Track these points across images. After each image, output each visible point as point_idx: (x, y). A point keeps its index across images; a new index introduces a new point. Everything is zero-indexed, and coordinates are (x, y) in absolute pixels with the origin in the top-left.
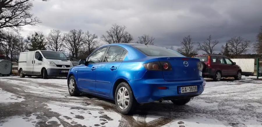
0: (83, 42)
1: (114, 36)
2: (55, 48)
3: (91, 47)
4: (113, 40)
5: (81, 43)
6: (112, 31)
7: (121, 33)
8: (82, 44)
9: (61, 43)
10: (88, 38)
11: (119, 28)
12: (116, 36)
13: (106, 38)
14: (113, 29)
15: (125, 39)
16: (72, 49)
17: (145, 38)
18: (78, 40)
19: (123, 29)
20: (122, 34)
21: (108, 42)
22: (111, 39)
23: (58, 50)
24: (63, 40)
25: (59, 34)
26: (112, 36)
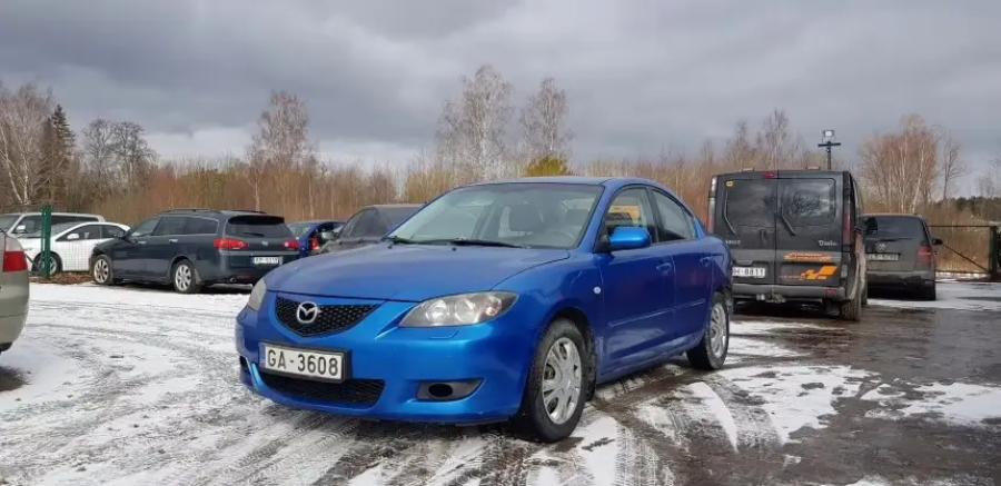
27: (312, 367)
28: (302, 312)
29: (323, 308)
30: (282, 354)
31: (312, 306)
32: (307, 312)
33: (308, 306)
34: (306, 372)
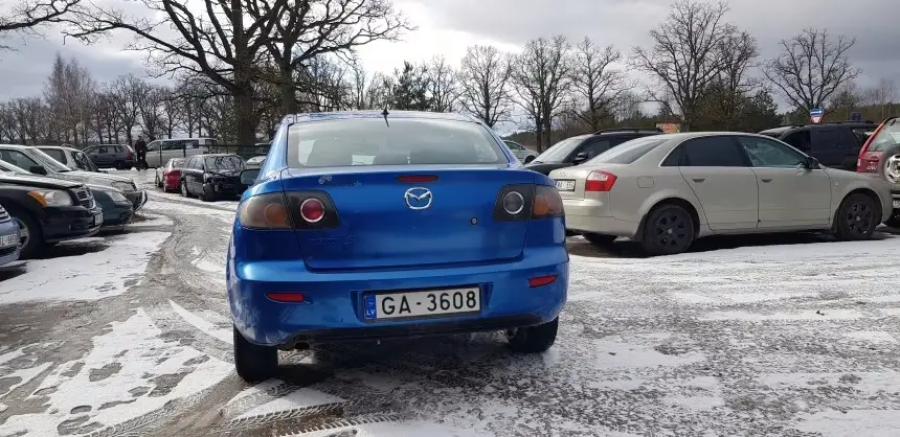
0: (568, 80)
1: (678, 49)
2: (483, 106)
3: (596, 94)
4: (676, 62)
5: (562, 82)
6: (673, 30)
7: (708, 31)
8: (567, 86)
9: (497, 90)
10: (586, 64)
11: (700, 14)
12: (687, 47)
13: (649, 58)
14: (675, 22)
15: (727, 54)
16: (535, 104)
17: (810, 42)
18: (554, 75)
19: (717, 15)
20: (712, 37)
21: (656, 70)
22: (670, 59)
23: (491, 111)
24: (506, 78)
25: (494, 59)
26: (671, 48)
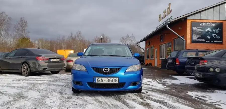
27: (111, 81)
28: (105, 70)
29: (110, 69)
30: (102, 79)
31: (107, 68)
32: (106, 70)
33: (106, 69)
34: (109, 82)
